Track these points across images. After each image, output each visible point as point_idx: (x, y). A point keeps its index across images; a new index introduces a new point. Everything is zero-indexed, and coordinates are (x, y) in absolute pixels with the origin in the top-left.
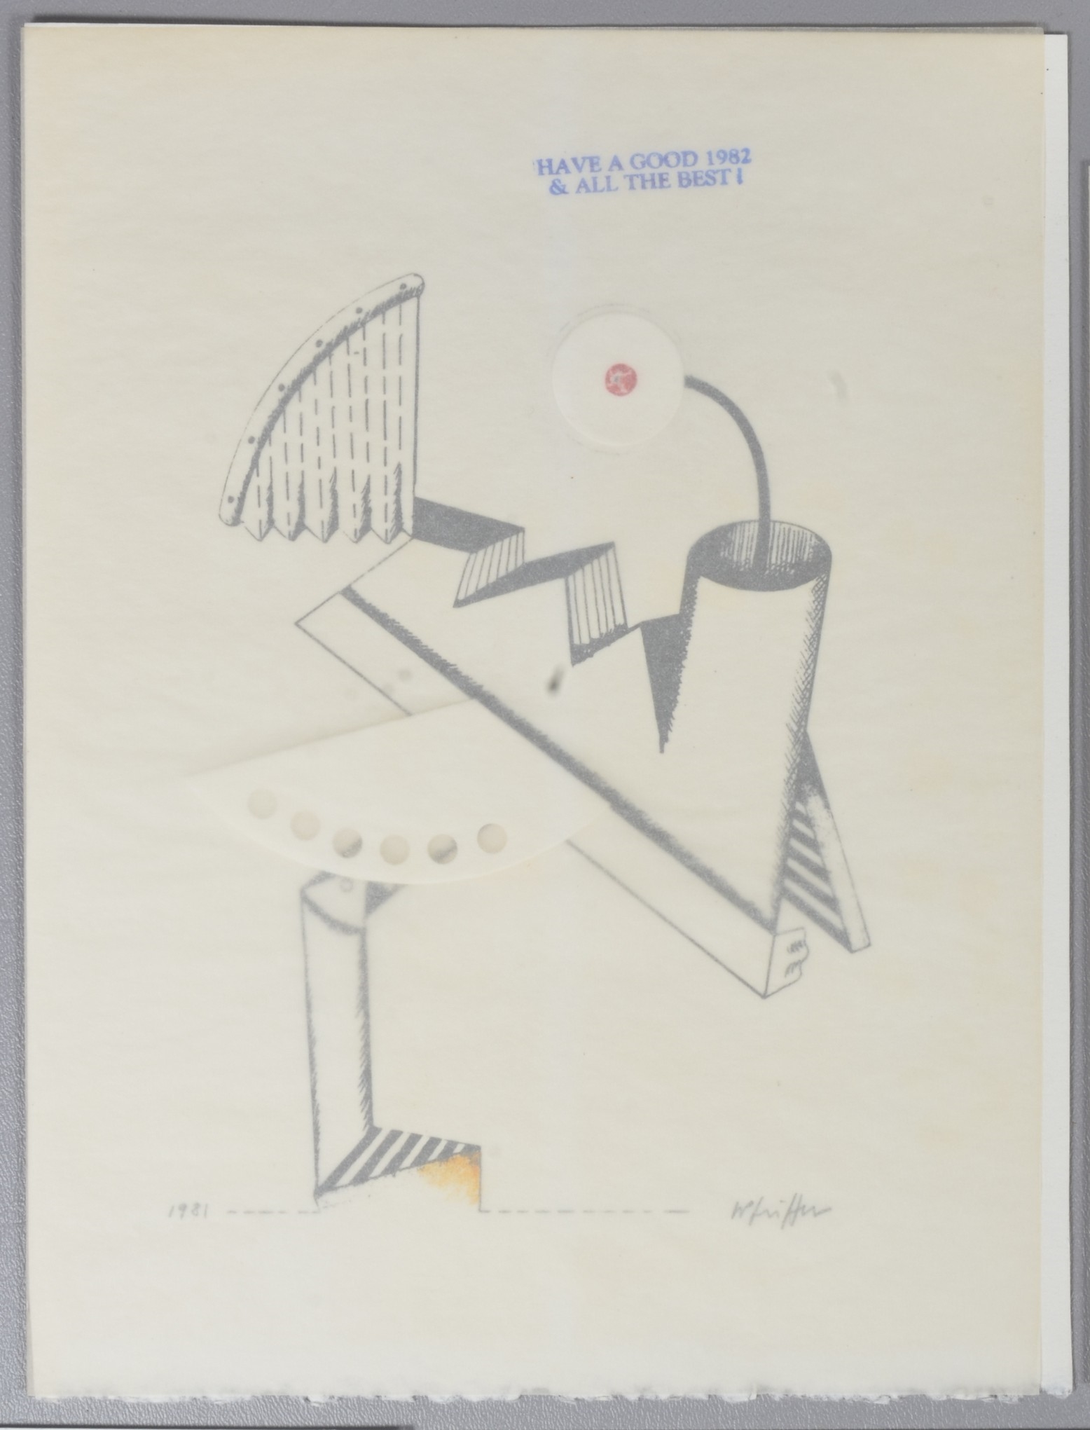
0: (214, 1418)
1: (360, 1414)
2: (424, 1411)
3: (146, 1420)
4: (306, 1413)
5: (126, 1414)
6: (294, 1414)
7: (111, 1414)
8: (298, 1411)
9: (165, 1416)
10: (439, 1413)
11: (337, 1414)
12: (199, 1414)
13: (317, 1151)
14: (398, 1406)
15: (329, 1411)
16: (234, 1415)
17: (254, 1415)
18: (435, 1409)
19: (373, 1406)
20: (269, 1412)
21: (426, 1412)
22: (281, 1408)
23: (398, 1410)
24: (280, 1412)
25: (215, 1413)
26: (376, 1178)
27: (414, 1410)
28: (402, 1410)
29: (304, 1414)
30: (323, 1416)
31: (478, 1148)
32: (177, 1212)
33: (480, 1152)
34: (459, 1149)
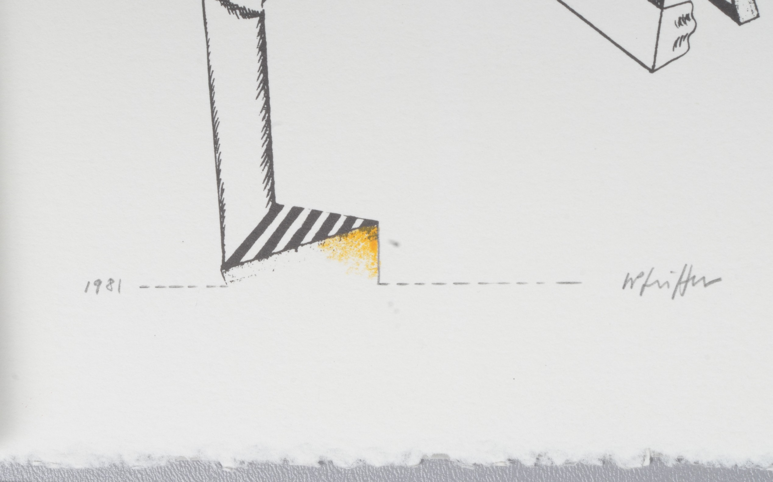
0: (111, 478)
1: (248, 476)
2: (309, 475)
3: (49, 478)
4: (198, 475)
5: (30, 472)
6: (187, 475)
7: (16, 472)
8: (190, 472)
9: (66, 476)
10: (323, 477)
11: (226, 476)
12: (98, 474)
13: (223, 229)
14: (284, 470)
15: (219, 473)
16: (131, 475)
17: (149, 476)
18: (319, 473)
19: (261, 469)
20: (163, 473)
21: (311, 476)
22: (174, 469)
23: (285, 474)
24: (174, 473)
25: (112, 473)
26: (280, 252)
27: (299, 473)
28: (288, 473)
29: (196, 475)
30: (214, 478)
31: (376, 223)
32: (93, 288)
33: (377, 227)
34: (358, 224)
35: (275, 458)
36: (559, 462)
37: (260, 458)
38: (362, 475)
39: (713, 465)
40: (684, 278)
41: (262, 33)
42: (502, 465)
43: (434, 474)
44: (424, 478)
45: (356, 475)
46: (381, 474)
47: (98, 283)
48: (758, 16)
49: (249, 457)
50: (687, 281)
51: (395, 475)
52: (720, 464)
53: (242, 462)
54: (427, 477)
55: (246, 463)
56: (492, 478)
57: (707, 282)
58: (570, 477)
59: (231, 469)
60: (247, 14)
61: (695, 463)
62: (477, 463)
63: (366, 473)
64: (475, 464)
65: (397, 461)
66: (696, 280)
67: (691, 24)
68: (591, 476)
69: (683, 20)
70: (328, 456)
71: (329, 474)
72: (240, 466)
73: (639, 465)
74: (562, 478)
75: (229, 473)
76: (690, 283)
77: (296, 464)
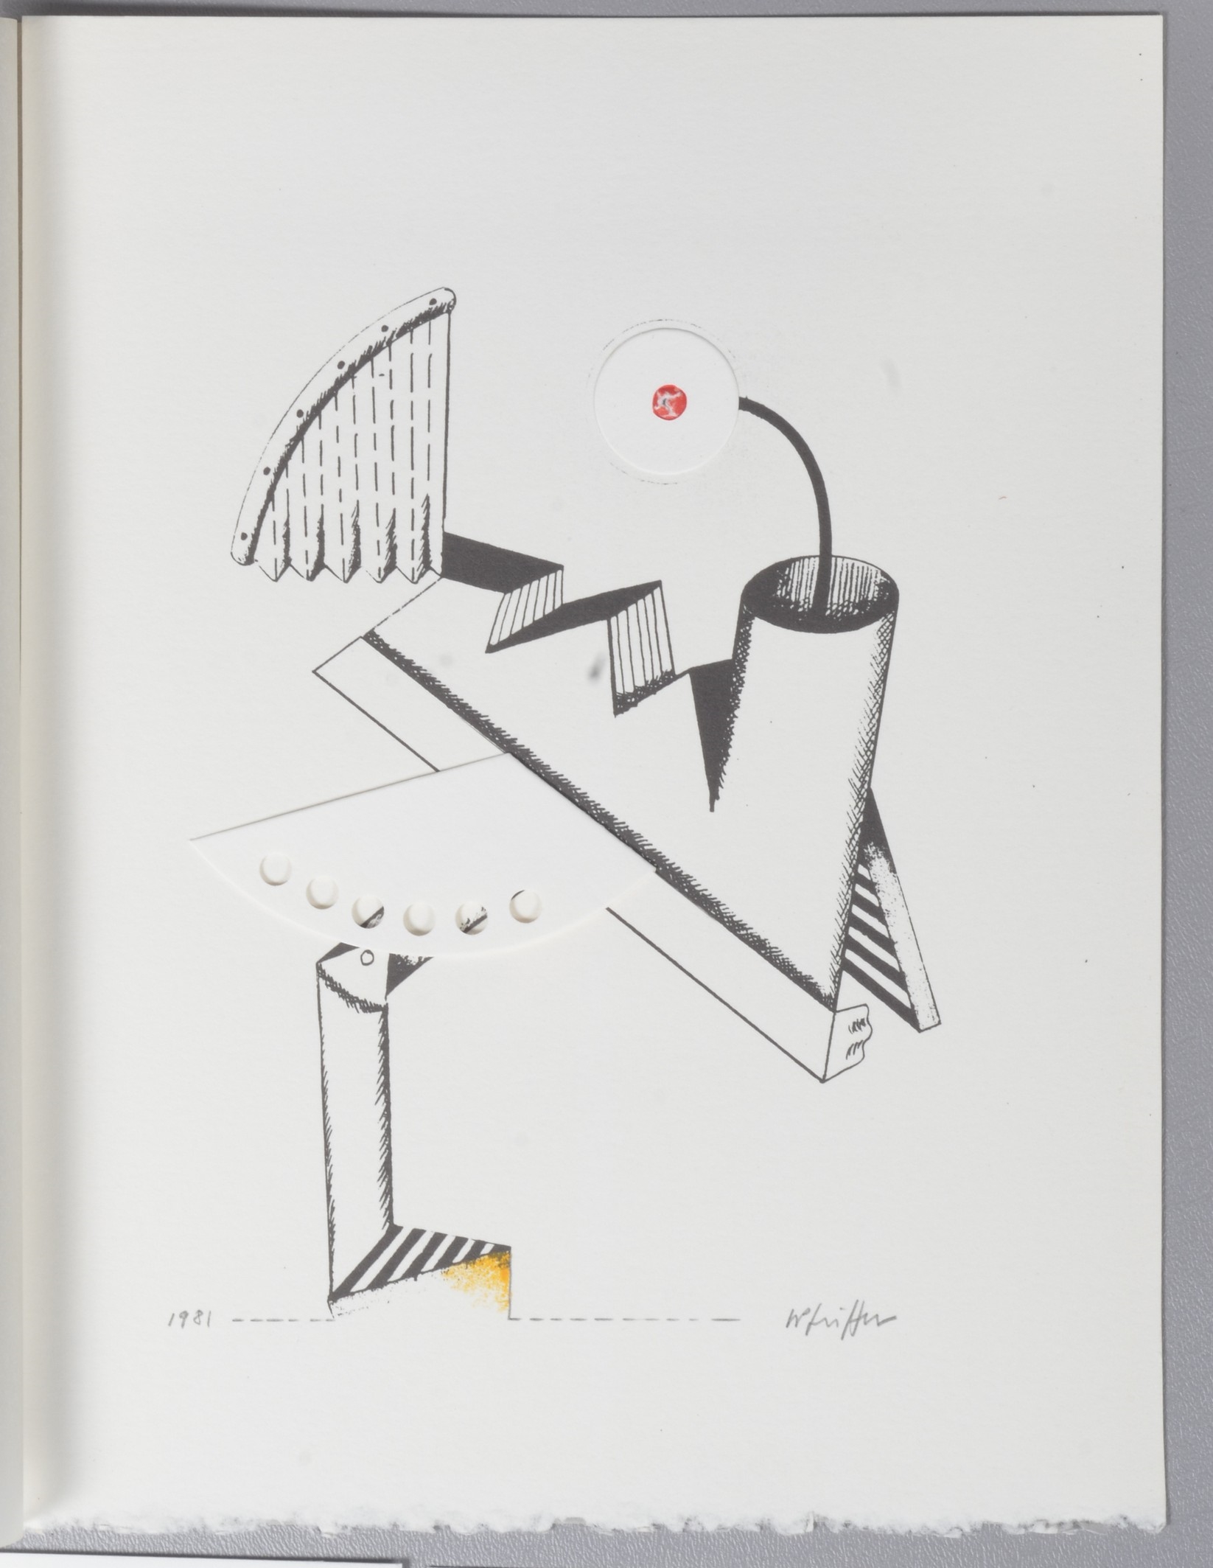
0: (190, 1545)
1: (351, 1544)
2: (422, 1542)
3: (116, 1546)
4: (292, 1542)
5: (94, 1539)
6: (279, 1543)
7: (77, 1538)
8: (283, 1539)
9: (137, 1542)
10: (438, 1545)
11: (325, 1544)
12: (174, 1540)
13: (331, 1253)
14: (393, 1536)
15: (317, 1540)
16: (213, 1542)
17: (235, 1543)
18: (434, 1541)
19: (366, 1535)
20: (251, 1540)
21: (424, 1544)
22: (265, 1536)
23: (394, 1541)
24: (264, 1540)
25: (191, 1539)
26: (396, 1281)
27: (411, 1540)
28: (398, 1540)
29: (290, 1542)
30: (311, 1545)
31: (508, 1248)
32: (178, 1321)
33: (510, 1253)
34: (487, 1249)
35: (383, 1522)
36: (711, 1527)
37: (366, 1522)
38: (484, 1542)
39: (885, 1532)
40: (855, 1316)
41: (384, 1029)
42: (645, 1530)
43: (567, 1541)
44: (555, 1545)
45: (477, 1543)
46: (506, 1542)
47: (184, 1315)
48: (939, 1023)
49: (352, 1522)
50: (858, 1320)
51: (522, 1543)
52: (893, 1530)
53: (345, 1527)
54: (559, 1545)
55: (349, 1528)
56: (634, 1546)
57: (880, 1320)
58: (723, 1545)
59: (332, 1535)
60: (368, 1008)
61: (864, 1528)
62: (617, 1528)
63: (488, 1539)
64: (614, 1530)
65: (524, 1526)
66: (868, 1318)
67: (866, 1030)
68: (747, 1545)
69: (858, 1025)
70: (445, 1520)
71: (446, 1541)
72: (342, 1531)
73: (801, 1532)
74: (714, 1546)
75: (329, 1539)
76: (861, 1322)
77: (407, 1530)
